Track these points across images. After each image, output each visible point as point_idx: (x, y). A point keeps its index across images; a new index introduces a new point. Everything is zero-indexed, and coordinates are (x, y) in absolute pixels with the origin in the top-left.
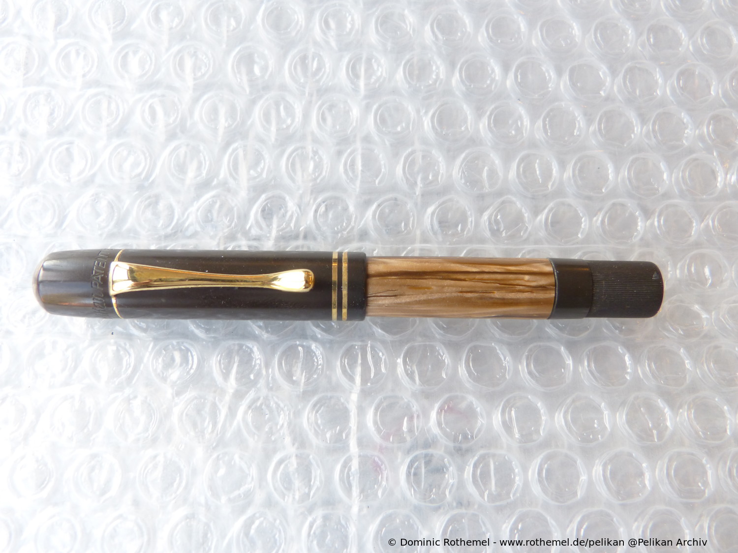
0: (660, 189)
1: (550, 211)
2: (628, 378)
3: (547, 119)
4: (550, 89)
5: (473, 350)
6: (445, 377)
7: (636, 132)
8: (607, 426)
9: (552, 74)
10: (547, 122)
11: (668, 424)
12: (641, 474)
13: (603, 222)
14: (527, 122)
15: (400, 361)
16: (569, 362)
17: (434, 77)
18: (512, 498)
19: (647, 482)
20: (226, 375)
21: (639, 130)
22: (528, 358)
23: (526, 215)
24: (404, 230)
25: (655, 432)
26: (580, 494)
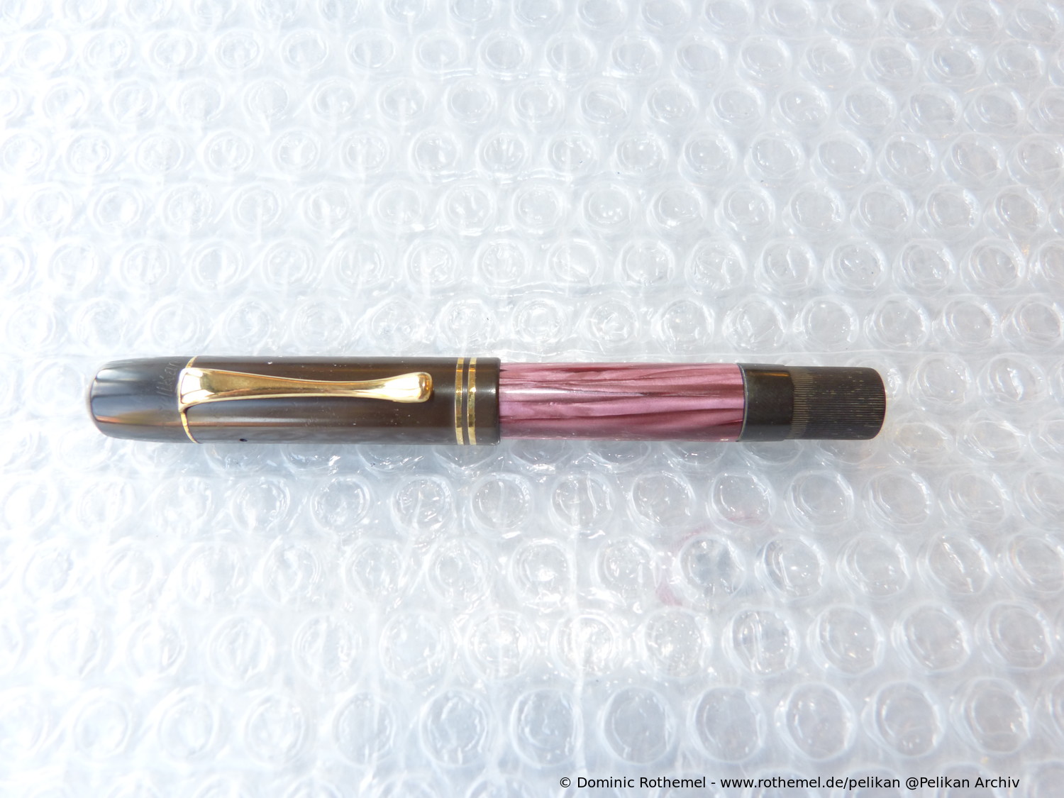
0: (945, 282)
1: (809, 311)
2: (928, 512)
3: (797, 203)
4: (798, 168)
5: (722, 481)
6: (689, 514)
7: (908, 214)
8: (906, 572)
9: (798, 151)
10: (797, 207)
11: (986, 569)
12: (955, 634)
13: (876, 323)
14: (772, 206)
15: (630, 496)
16: (849, 492)
17: (655, 158)
18: (788, 668)
19: (965, 645)
20: (407, 519)
21: (912, 212)
22: (794, 489)
23: (780, 316)
24: (628, 337)
25: (969, 580)
26: (877, 662)
